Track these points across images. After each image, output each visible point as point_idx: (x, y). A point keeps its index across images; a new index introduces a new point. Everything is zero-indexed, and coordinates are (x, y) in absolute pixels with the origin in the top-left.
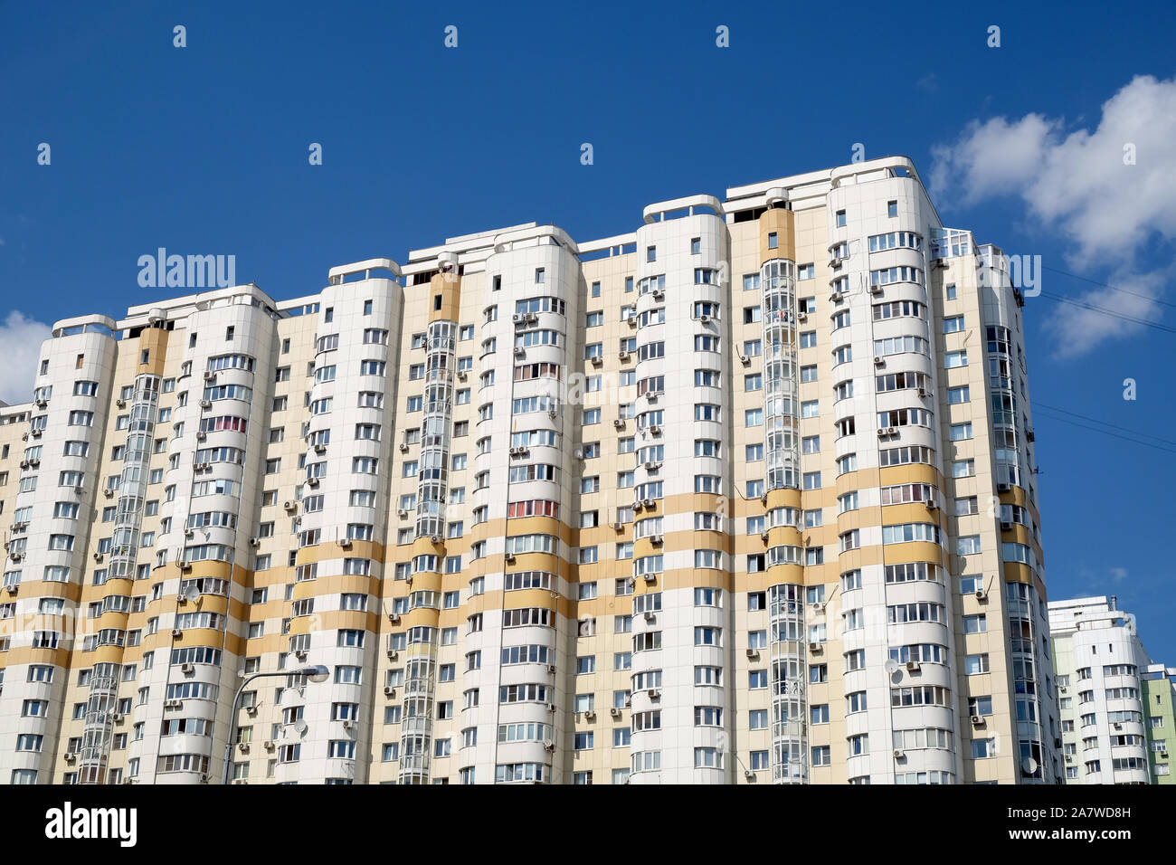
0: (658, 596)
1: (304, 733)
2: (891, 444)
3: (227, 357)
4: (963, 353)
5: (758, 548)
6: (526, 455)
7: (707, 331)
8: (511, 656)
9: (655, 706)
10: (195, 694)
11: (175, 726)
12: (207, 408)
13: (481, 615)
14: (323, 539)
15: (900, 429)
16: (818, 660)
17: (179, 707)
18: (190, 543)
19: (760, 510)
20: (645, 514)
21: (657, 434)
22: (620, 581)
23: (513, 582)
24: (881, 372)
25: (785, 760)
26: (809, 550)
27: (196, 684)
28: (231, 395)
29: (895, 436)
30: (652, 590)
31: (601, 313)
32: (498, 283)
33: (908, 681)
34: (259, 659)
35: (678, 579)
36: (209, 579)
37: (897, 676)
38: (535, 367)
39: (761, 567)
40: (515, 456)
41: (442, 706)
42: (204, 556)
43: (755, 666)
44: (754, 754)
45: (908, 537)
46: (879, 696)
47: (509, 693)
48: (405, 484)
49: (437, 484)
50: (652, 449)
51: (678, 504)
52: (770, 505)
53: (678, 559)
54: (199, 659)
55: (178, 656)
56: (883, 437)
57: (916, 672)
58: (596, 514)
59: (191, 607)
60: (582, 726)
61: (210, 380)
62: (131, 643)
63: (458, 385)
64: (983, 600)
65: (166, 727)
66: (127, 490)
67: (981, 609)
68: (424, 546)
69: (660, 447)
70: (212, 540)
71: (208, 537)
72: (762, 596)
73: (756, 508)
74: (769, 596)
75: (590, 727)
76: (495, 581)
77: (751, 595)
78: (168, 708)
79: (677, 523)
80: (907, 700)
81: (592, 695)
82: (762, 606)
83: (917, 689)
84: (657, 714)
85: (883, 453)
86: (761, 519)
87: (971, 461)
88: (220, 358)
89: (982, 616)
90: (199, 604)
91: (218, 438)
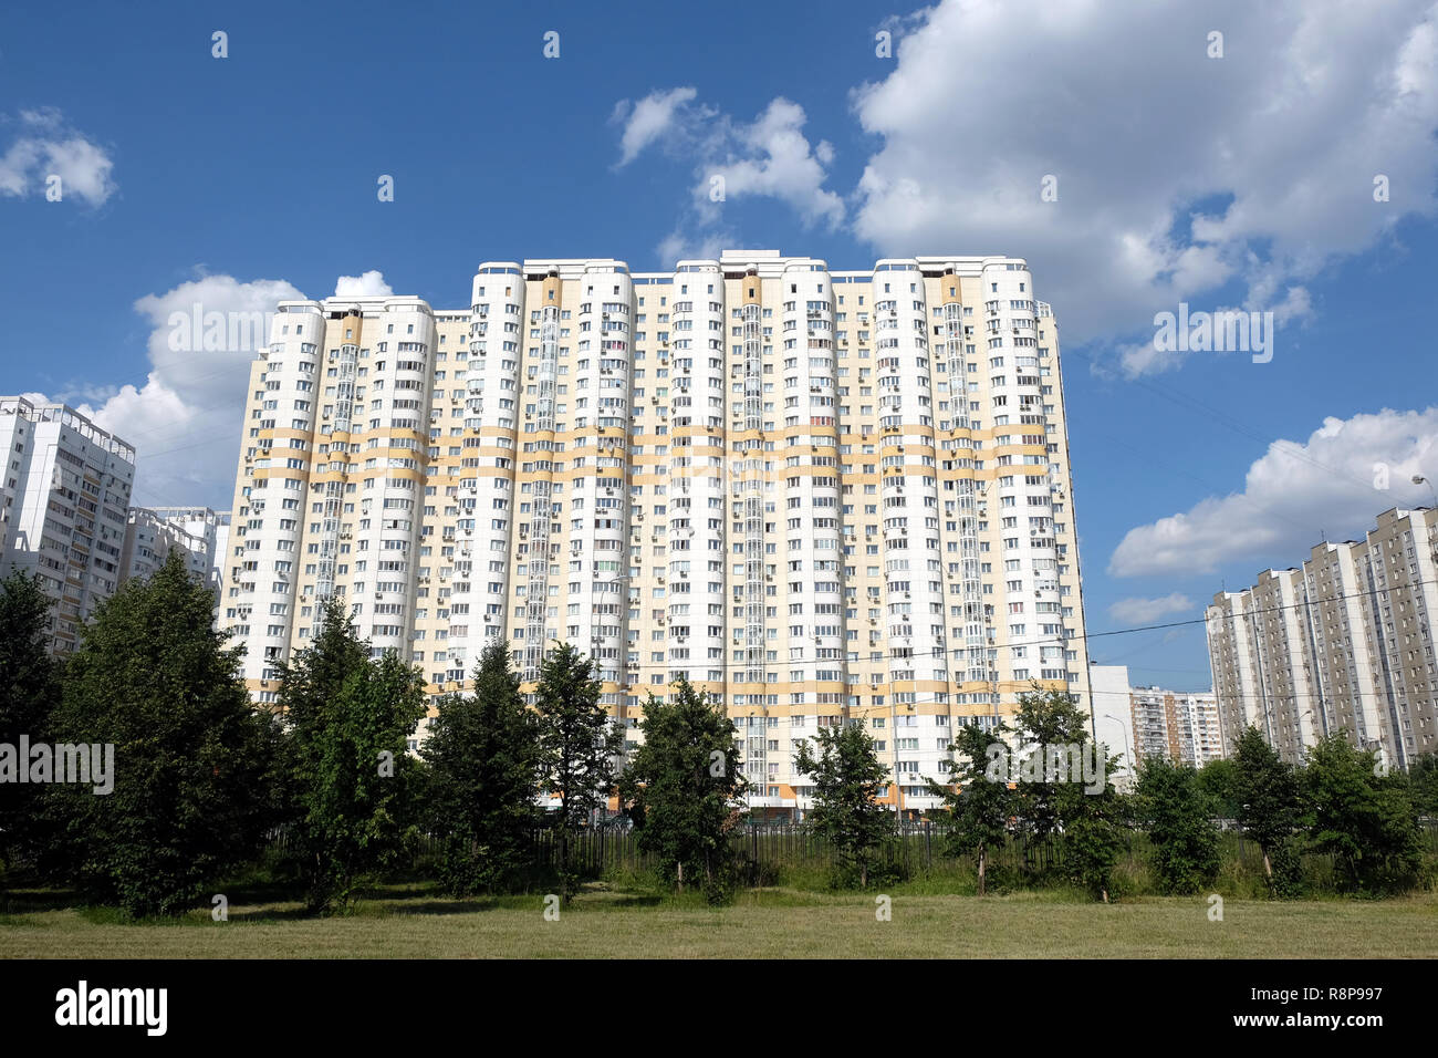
0: (903, 478)
1: (691, 535)
2: (1026, 413)
3: (615, 304)
4: (1049, 368)
5: (949, 458)
6: (819, 391)
7: (922, 337)
8: (819, 502)
9: (905, 537)
10: (614, 505)
11: (603, 524)
12: (605, 334)
13: (798, 478)
14: (693, 423)
15: (1030, 405)
16: (983, 519)
17: (606, 513)
18: (601, 415)
19: (949, 438)
20: (891, 433)
21: (897, 390)
22: (865, 466)
23: (817, 461)
24: (1019, 374)
25: (967, 568)
26: (976, 462)
27: (615, 500)
28: (620, 328)
29: (1029, 409)
30: (899, 474)
31: (845, 314)
32: (794, 289)
33: (1039, 535)
34: (641, 487)
35: (913, 470)
36: (617, 439)
37: (1033, 533)
38: (821, 341)
39: (950, 468)
40: (812, 390)
41: (768, 525)
42: (612, 424)
43: (949, 519)
44: (951, 565)
45: (1037, 462)
46: (1025, 541)
47: (819, 523)
48: (735, 396)
49: (755, 400)
50: (894, 397)
51: (911, 430)
52: (955, 436)
53: (913, 460)
54: (615, 486)
55: (600, 483)
56: (1022, 409)
57: (1042, 531)
58: (849, 427)
59: (606, 454)
60: (848, 542)
61: (606, 317)
62: (556, 470)
63: (764, 343)
64: (1062, 497)
65: (597, 524)
66: (544, 376)
67: (1061, 501)
68: (753, 434)
69: (899, 397)
70: (615, 415)
71: (614, 413)
72: (951, 483)
73: (947, 436)
74: (955, 483)
75: (853, 543)
76: (806, 460)
77: (945, 482)
78: (598, 512)
79: (912, 440)
80: (1039, 545)
81: (852, 526)
82: (951, 488)
83: (1044, 540)
84: (905, 541)
85: (1022, 417)
86: (948, 442)
87: (1054, 425)
88: (610, 304)
89: (1061, 505)
90: (612, 452)
91: (614, 353)
